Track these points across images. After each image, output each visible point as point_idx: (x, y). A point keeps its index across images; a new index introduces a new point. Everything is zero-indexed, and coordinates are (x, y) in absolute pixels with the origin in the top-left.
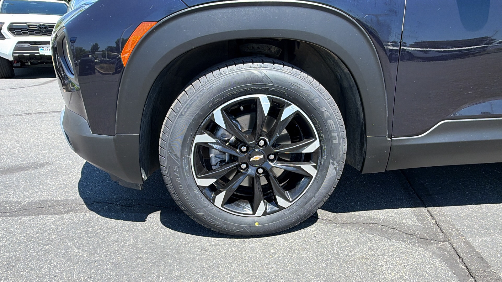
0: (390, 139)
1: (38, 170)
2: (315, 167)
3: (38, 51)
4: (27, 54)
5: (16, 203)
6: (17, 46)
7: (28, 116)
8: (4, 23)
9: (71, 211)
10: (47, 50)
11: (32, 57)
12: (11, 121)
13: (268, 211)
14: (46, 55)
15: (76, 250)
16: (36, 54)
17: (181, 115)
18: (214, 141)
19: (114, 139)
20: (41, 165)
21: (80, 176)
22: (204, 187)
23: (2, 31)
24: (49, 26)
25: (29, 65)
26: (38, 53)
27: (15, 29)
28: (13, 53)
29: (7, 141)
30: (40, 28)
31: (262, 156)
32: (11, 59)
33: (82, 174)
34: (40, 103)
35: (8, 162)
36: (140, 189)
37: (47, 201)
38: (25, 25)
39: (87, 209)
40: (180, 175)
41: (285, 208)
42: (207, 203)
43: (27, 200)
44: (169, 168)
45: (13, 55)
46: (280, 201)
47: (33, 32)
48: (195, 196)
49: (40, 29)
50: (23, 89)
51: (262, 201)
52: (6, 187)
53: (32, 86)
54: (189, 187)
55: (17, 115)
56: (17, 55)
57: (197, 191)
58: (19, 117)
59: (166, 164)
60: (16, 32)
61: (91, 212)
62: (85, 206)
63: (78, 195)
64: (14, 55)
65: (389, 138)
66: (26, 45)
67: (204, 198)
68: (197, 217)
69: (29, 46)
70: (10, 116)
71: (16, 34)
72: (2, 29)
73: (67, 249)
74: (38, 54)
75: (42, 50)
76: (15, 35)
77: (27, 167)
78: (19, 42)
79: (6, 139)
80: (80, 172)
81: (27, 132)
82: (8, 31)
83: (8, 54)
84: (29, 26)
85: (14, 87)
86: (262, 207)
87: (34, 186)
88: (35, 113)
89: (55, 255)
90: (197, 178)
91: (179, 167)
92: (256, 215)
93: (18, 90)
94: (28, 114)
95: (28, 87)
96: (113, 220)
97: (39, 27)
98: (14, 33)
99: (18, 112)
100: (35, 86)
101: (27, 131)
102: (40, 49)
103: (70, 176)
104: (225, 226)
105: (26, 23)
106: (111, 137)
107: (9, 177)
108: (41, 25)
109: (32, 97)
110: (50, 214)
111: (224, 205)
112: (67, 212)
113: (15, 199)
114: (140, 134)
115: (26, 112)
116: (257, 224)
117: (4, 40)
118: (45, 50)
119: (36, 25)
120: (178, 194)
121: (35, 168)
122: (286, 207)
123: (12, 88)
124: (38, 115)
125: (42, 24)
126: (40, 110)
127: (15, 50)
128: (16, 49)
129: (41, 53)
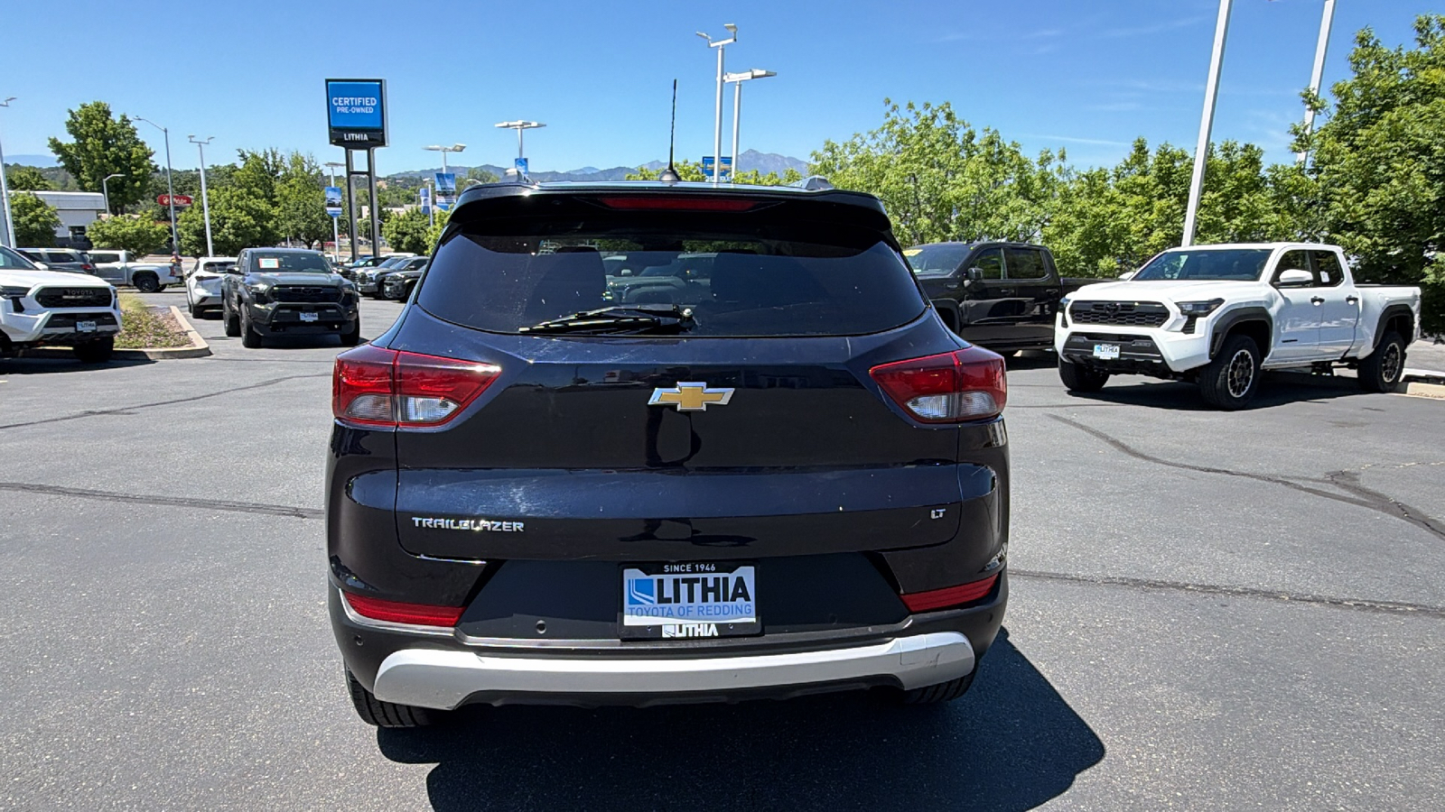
3: (1091, 351)
10: (1106, 349)
78: (1073, 333)
102: (1096, 347)
129: (1096, 354)
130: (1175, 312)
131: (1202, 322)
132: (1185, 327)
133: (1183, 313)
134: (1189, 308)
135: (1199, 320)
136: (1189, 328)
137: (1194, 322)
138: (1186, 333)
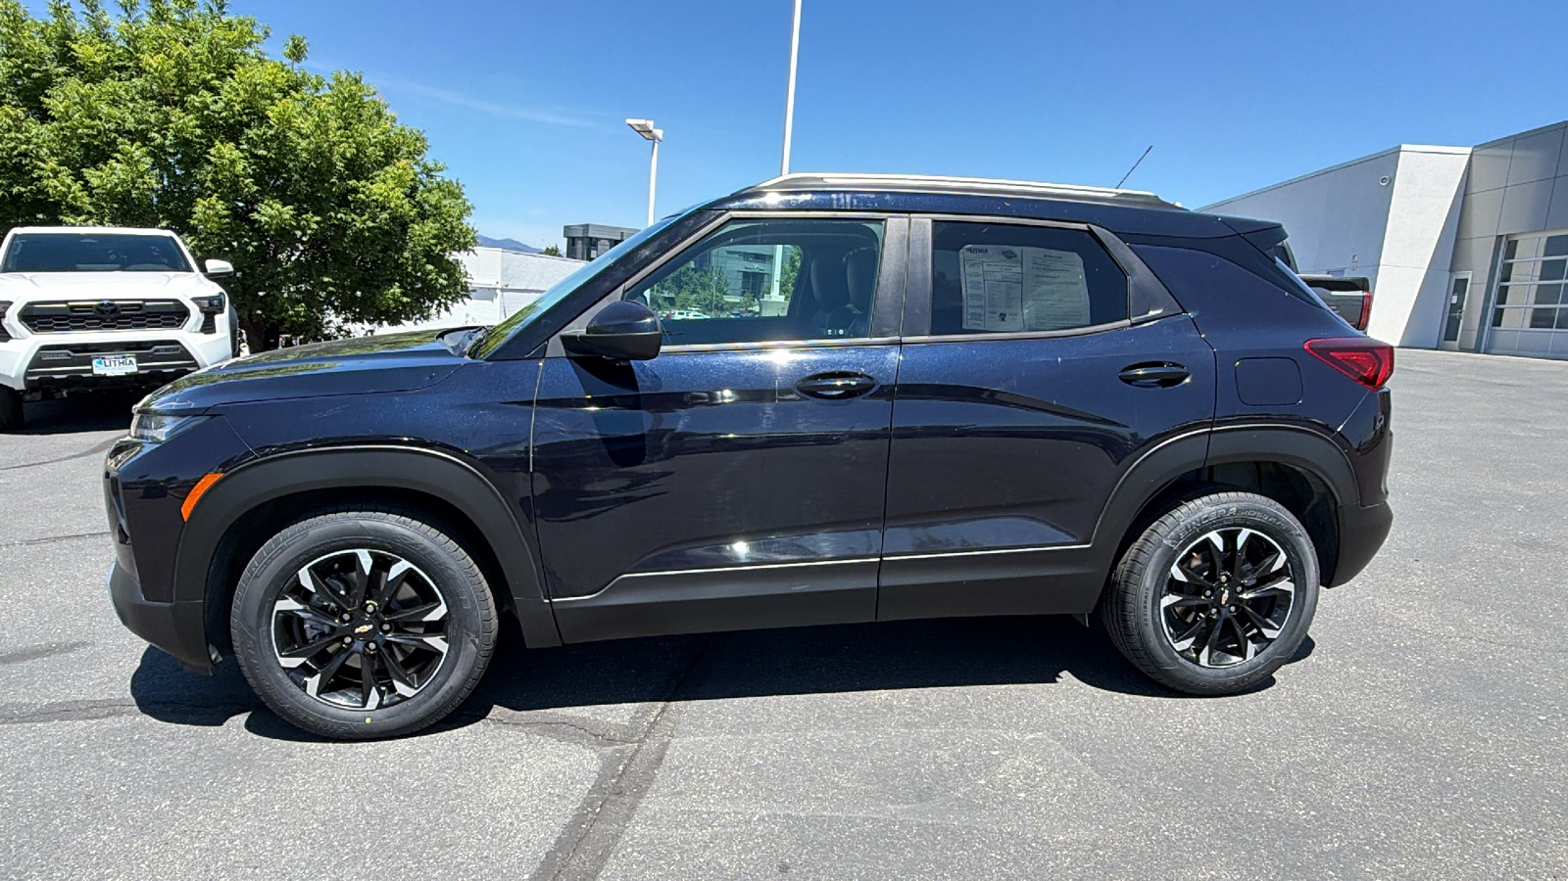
0: (547, 601)
1: (66, 654)
2: (445, 640)
3: (89, 367)
4: (60, 372)
5: (28, 705)
6: (38, 355)
7: (53, 544)
8: (11, 303)
9: (112, 714)
10: (113, 363)
11: (74, 380)
12: (16, 557)
13: (384, 703)
14: (108, 375)
15: (112, 760)
16: (84, 375)
17: (256, 577)
18: (301, 607)
19: (171, 608)
20: (72, 647)
21: (138, 664)
22: (291, 669)
23: (5, 322)
24: (122, 306)
25: (64, 398)
26: (91, 371)
27: (38, 317)
28: (27, 374)
29: (9, 601)
30: (102, 312)
31: (371, 627)
32: (20, 386)
33: (143, 661)
34: (83, 509)
35: (13, 642)
36: (211, 674)
37: (77, 701)
38: (64, 306)
39: (139, 711)
40: (256, 653)
41: (408, 698)
42: (295, 690)
43: (46, 701)
44: (242, 643)
45: (25, 379)
46: (401, 688)
47: (83, 322)
48: (278, 680)
49: (99, 315)
50: (45, 468)
51: (374, 689)
52: (10, 683)
53: (66, 459)
54: (270, 669)
55: (30, 543)
56: (36, 378)
57: (281, 675)
58: (33, 546)
59: (238, 639)
60: (39, 323)
61: (144, 715)
62: (136, 708)
63: (129, 693)
64: (29, 378)
65: (545, 598)
66: (62, 355)
67: (291, 683)
68: (283, 710)
69: (69, 355)
70: (14, 544)
71: (39, 328)
72: (4, 317)
73: (99, 758)
74: (90, 375)
75: (100, 363)
76: (36, 331)
77: (47, 651)
78: (44, 348)
79: (9, 598)
80: (140, 657)
81: (51, 583)
82: (20, 321)
83: (13, 376)
84: (72, 308)
85: (23, 463)
86: (374, 697)
87: (58, 681)
88: (70, 537)
89: (82, 765)
90: (281, 656)
91: (254, 643)
92: (367, 708)
93: (31, 473)
94: (55, 539)
95: (56, 461)
96: (173, 725)
97: (98, 309)
98: (35, 326)
99: (33, 534)
100: (74, 456)
101: (49, 581)
102: (95, 362)
103: (121, 664)
104: (322, 724)
105: (66, 302)
106: (168, 604)
107: (16, 669)
108: (102, 305)
109: (64, 492)
110: (80, 719)
111: (321, 693)
112: (109, 715)
113: (27, 700)
114: (204, 600)
115: (50, 534)
116: (368, 720)
117: (6, 341)
118: (108, 364)
119: (91, 306)
120: (255, 679)
121: (61, 652)
122: (409, 696)
123: (18, 465)
124: (75, 542)
125: (105, 302)
126: (80, 529)
127: (31, 366)
128: (37, 362)
129: (97, 371)
130: (194, 309)
131: (221, 320)
132: (203, 326)
133: (202, 311)
134: (206, 303)
135: (217, 317)
136: (208, 327)
137: (213, 320)
138: (206, 333)
